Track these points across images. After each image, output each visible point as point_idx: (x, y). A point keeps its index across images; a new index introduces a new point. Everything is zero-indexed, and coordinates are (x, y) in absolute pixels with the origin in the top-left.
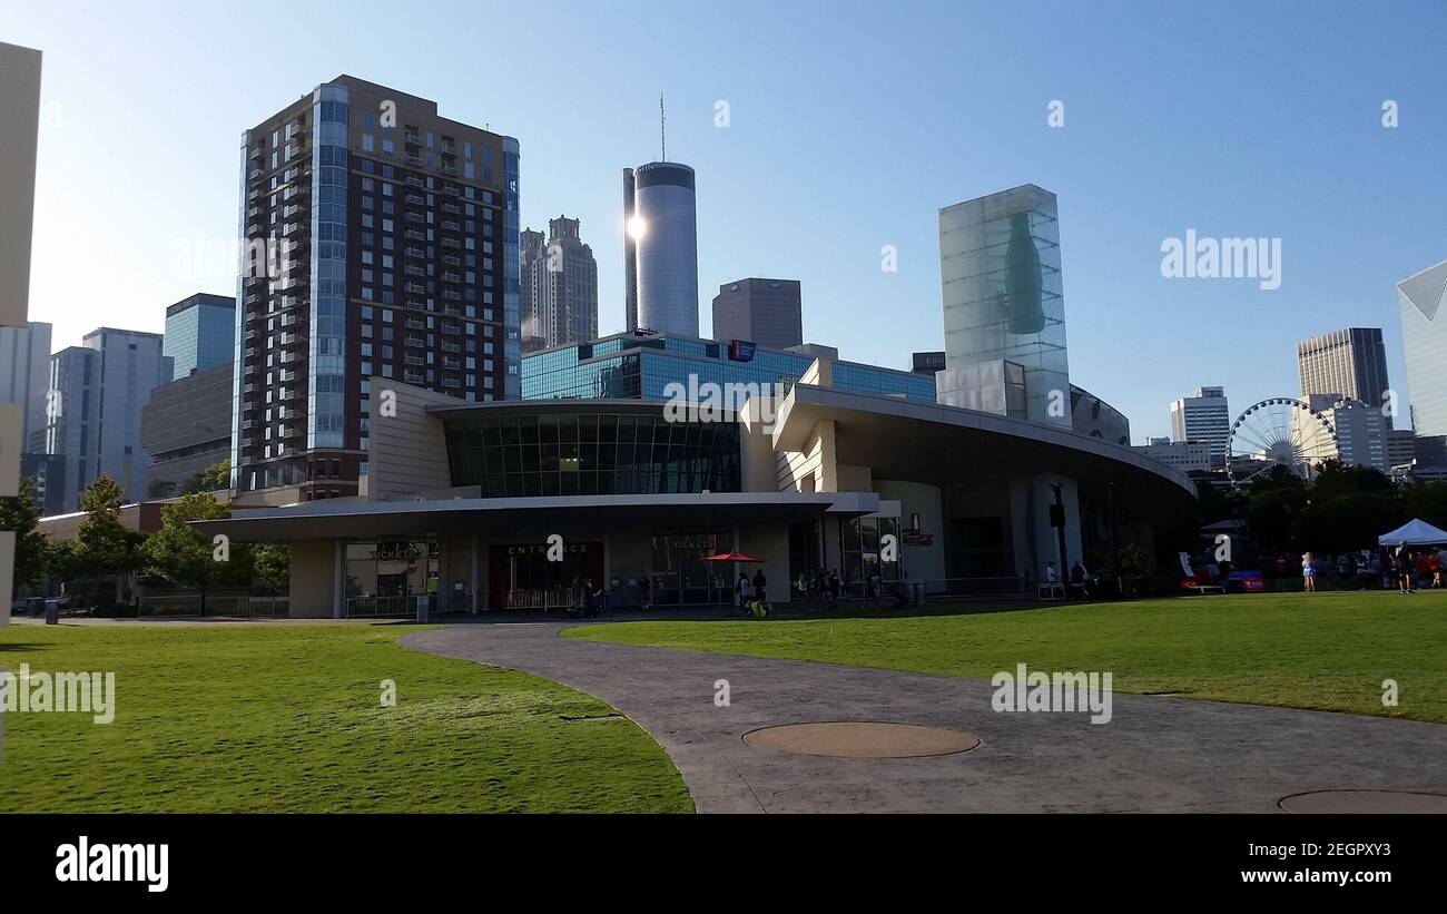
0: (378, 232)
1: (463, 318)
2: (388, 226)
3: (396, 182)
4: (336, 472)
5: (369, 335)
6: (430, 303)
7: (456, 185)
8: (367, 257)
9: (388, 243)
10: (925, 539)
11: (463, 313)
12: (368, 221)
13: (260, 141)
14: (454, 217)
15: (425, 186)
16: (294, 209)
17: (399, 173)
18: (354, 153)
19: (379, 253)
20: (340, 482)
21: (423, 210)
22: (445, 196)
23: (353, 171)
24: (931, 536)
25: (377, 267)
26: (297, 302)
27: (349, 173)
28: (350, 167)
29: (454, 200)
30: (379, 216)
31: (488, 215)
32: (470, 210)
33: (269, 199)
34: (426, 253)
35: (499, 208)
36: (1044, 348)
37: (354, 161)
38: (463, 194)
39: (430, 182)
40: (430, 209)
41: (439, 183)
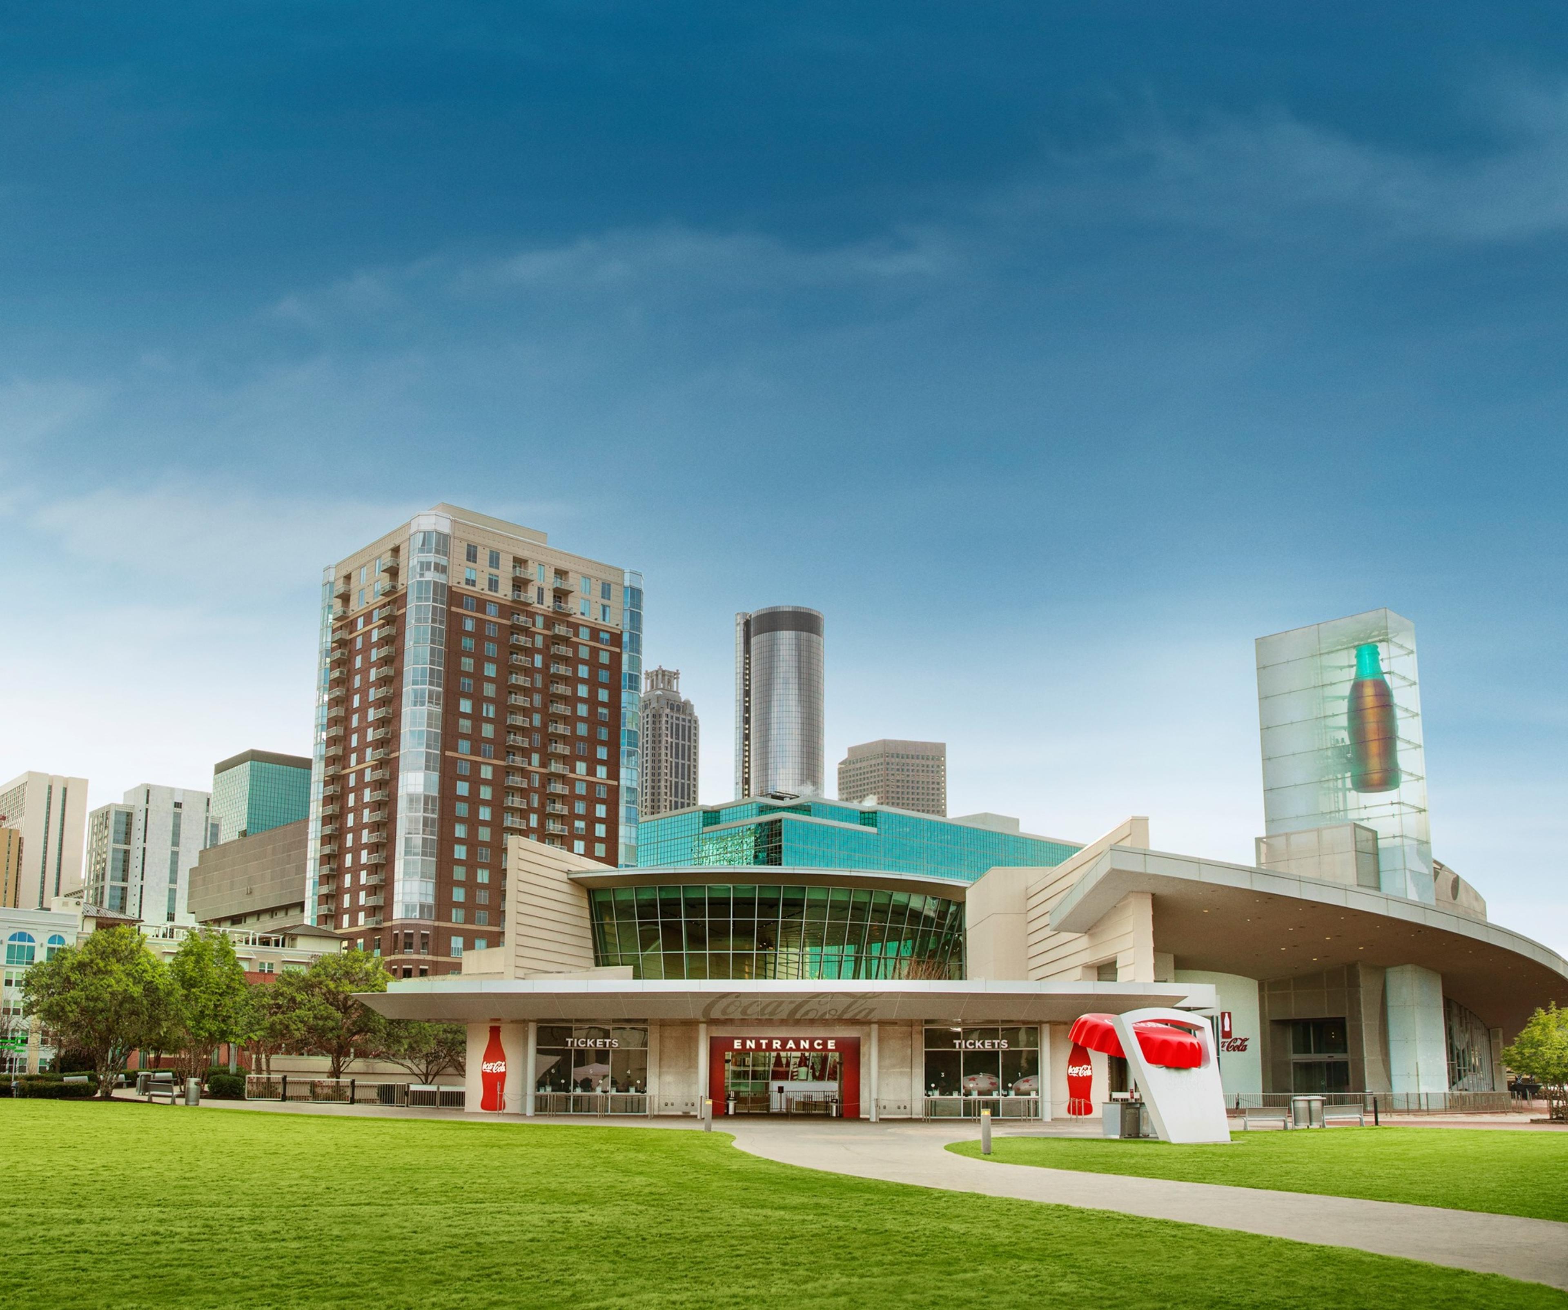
0: (478, 677)
1: (572, 775)
2: (490, 670)
3: (500, 621)
4: (424, 945)
5: (465, 793)
6: (536, 758)
7: (570, 625)
8: (466, 706)
9: (489, 690)
10: (1239, 1042)
11: (573, 770)
12: (467, 664)
13: (345, 577)
14: (565, 660)
15: (534, 625)
16: (384, 651)
17: (505, 610)
18: (454, 589)
19: (478, 700)
20: (430, 958)
21: (529, 652)
22: (556, 637)
23: (453, 609)
24: (1247, 1039)
25: (476, 718)
26: (385, 754)
27: (450, 612)
28: (450, 605)
29: (566, 640)
30: (480, 659)
31: (604, 658)
32: (584, 653)
33: (353, 641)
34: (532, 701)
35: (618, 650)
36: (1405, 809)
37: (453, 597)
38: (576, 635)
39: (540, 621)
40: (539, 651)
41: (549, 623)
